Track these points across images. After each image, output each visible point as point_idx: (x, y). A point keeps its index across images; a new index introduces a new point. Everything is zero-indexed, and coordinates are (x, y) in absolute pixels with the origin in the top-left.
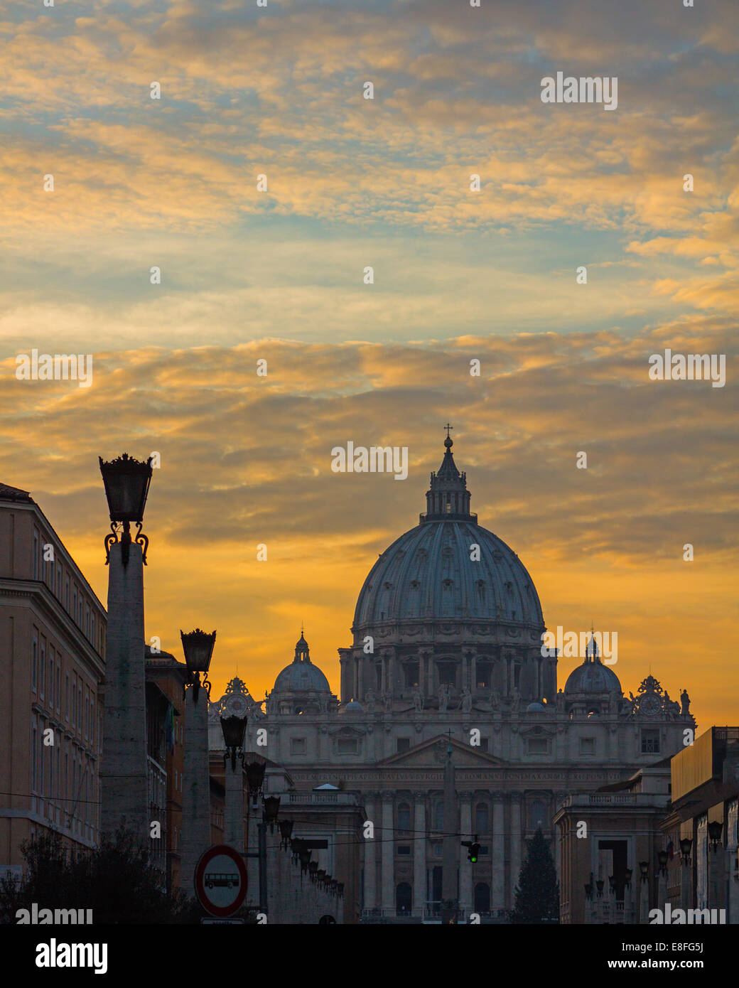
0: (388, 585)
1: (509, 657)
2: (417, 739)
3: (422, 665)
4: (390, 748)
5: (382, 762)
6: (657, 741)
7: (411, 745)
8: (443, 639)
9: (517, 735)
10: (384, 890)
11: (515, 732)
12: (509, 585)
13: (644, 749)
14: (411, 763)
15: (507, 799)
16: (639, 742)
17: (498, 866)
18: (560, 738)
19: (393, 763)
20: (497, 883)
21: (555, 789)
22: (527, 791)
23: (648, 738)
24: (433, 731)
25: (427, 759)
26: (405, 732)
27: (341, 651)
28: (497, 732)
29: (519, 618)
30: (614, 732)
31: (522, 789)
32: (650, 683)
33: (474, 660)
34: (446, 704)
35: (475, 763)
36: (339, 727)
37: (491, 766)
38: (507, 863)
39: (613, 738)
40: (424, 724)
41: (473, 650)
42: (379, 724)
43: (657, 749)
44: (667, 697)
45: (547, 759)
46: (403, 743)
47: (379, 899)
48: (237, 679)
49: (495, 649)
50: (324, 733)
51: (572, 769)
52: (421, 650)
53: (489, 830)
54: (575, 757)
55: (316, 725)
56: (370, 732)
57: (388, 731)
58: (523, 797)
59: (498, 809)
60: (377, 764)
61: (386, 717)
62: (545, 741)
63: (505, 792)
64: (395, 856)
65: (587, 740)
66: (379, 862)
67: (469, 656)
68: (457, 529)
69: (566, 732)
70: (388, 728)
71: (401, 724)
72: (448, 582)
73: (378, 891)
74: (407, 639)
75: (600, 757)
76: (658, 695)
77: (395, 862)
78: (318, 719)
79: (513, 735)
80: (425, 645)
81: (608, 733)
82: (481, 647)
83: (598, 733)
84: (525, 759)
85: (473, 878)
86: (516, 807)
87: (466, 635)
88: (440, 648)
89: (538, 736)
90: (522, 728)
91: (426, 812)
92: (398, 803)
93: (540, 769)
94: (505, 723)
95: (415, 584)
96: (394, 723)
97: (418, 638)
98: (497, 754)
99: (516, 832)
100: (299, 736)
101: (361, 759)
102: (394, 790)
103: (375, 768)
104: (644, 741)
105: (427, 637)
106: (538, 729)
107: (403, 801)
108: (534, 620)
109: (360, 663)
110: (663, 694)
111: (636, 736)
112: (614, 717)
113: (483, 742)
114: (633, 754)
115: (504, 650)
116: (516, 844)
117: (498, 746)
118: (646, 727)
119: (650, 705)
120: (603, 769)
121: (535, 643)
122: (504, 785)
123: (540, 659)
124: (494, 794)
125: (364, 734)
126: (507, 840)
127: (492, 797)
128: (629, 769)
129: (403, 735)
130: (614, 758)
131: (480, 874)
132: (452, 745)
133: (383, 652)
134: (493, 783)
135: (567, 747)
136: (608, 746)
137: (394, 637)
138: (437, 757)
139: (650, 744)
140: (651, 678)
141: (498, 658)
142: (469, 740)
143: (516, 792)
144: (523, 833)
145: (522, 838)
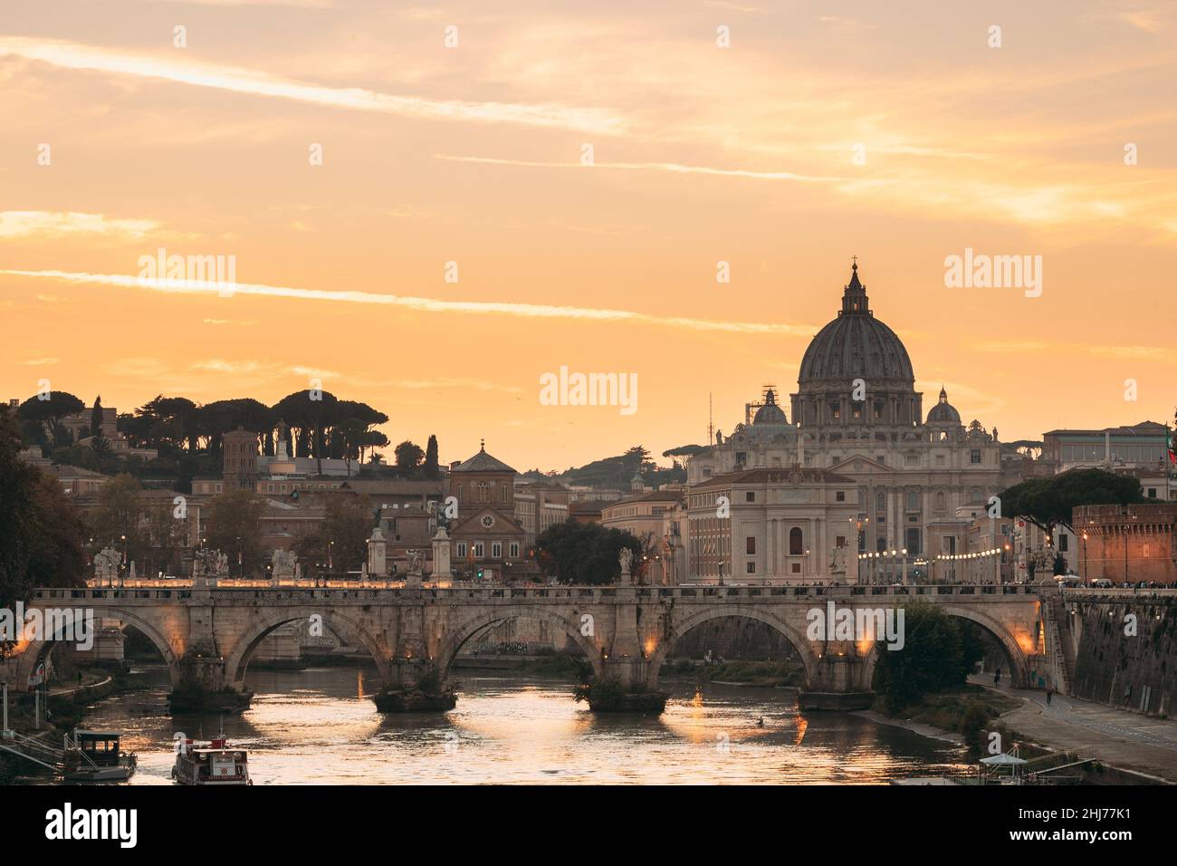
0: (820, 356)
1: (893, 399)
2: (844, 457)
3: (841, 405)
4: (829, 462)
6: (979, 456)
7: (839, 461)
9: (901, 454)
11: (899, 452)
12: (893, 355)
13: (972, 461)
14: (841, 470)
15: (895, 490)
16: (969, 457)
17: (891, 528)
18: (925, 455)
20: (890, 536)
21: (922, 484)
22: (906, 486)
23: (974, 455)
24: (853, 452)
25: (850, 468)
26: (837, 453)
27: (791, 395)
28: (889, 452)
29: (899, 374)
30: (955, 451)
31: (903, 485)
32: (976, 424)
33: (872, 402)
35: (876, 471)
37: (886, 472)
38: (895, 527)
39: (955, 455)
40: (848, 448)
42: (822, 449)
43: (979, 461)
44: (985, 431)
45: (918, 468)
46: (836, 459)
48: (740, 424)
49: (885, 394)
50: (791, 454)
51: (931, 473)
52: (841, 396)
53: (886, 508)
54: (933, 466)
55: (787, 449)
56: (817, 453)
57: (828, 453)
58: (904, 489)
59: (890, 497)
61: (826, 444)
62: (916, 457)
63: (894, 487)
65: (939, 457)
67: (870, 399)
68: (861, 321)
69: (929, 452)
70: (827, 451)
74: (832, 389)
75: (947, 466)
76: (980, 430)
78: (787, 446)
79: (898, 454)
80: (843, 393)
81: (952, 452)
82: (876, 393)
83: (946, 452)
84: (905, 468)
85: (876, 536)
86: (900, 495)
89: (912, 455)
90: (904, 450)
93: (913, 474)
94: (893, 448)
96: (831, 448)
97: (838, 388)
98: (889, 465)
99: (900, 510)
100: (777, 456)
104: (972, 457)
105: (844, 388)
106: (912, 451)
108: (908, 376)
109: (804, 403)
110: (982, 430)
111: (968, 453)
112: (955, 443)
113: (881, 458)
114: (966, 464)
115: (891, 395)
116: (900, 516)
117: (890, 461)
118: (974, 449)
119: (975, 436)
120: (948, 473)
121: (909, 389)
122: (894, 482)
123: (912, 400)
124: (887, 488)
125: (814, 454)
126: (896, 514)
127: (887, 489)
128: (964, 473)
129: (835, 455)
130: (955, 465)
131: (879, 533)
132: (864, 461)
133: (818, 397)
134: (888, 482)
135: (928, 461)
136: (952, 459)
137: (824, 387)
138: (855, 467)
139: (976, 458)
140: (976, 421)
141: (887, 399)
142: (873, 457)
143: (900, 487)
144: (904, 510)
145: (904, 513)
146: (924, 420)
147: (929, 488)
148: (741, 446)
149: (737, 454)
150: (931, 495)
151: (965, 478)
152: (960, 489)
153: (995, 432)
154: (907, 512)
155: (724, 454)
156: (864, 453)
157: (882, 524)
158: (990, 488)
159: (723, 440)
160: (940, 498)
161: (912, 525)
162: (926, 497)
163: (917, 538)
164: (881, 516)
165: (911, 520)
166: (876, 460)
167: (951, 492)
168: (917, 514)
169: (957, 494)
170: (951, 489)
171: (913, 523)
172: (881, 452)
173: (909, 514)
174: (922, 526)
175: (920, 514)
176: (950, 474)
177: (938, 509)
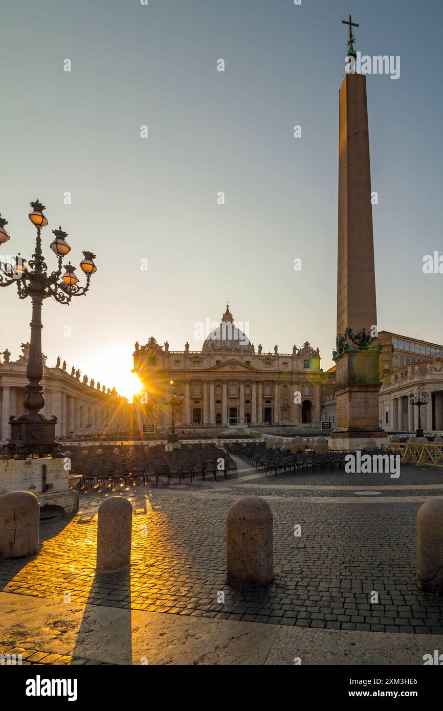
2: (223, 361)
4: (213, 364)
5: (210, 369)
6: (309, 364)
7: (221, 363)
9: (260, 360)
10: (211, 416)
13: (305, 367)
14: (221, 369)
15: (257, 383)
16: (303, 365)
17: (254, 407)
18: (276, 362)
19: (214, 369)
20: (254, 413)
21: (274, 380)
23: (306, 363)
24: (229, 358)
25: (228, 368)
26: (220, 358)
28: (253, 359)
30: (295, 360)
31: (263, 380)
32: (307, 344)
35: (245, 370)
37: (251, 371)
38: (257, 406)
39: (295, 362)
40: (226, 355)
42: (209, 355)
43: (308, 367)
45: (272, 369)
46: (218, 362)
47: (209, 420)
48: (152, 338)
51: (280, 373)
53: (251, 394)
54: (281, 369)
56: (205, 358)
57: (213, 358)
58: (263, 382)
59: (254, 387)
60: (208, 369)
61: (212, 352)
62: (271, 363)
63: (257, 380)
64: (215, 404)
65: (285, 363)
66: (209, 406)
69: (278, 360)
71: (218, 355)
73: (209, 417)
75: (290, 369)
76: (309, 348)
77: (215, 406)
81: (293, 361)
83: (289, 361)
84: (264, 369)
85: (245, 412)
86: (260, 386)
89: (268, 361)
91: (227, 388)
92: (216, 384)
93: (269, 373)
96: (215, 355)
98: (253, 367)
99: (260, 396)
100: (178, 359)
101: (202, 368)
102: (215, 379)
103: (207, 371)
106: (268, 358)
107: (218, 383)
110: (311, 348)
111: (302, 362)
113: (248, 362)
114: (301, 369)
116: (260, 399)
117: (254, 364)
118: (306, 359)
119: (307, 352)
120: (291, 373)
122: (257, 378)
124: (253, 381)
125: (203, 359)
126: (257, 399)
127: (251, 382)
128: (299, 373)
129: (218, 359)
130: (295, 369)
131: (247, 410)
132: (237, 363)
134: (252, 377)
135: (278, 366)
136: (292, 365)
138: (231, 367)
139: (307, 365)
140: (307, 342)
142: (243, 361)
143: (260, 381)
144: (263, 395)
145: (263, 397)
147: (279, 382)
149: (150, 358)
150: (280, 387)
151: (300, 376)
152: (298, 383)
153: (318, 349)
156: (237, 358)
157: (248, 404)
159: (140, 348)
160: (285, 389)
161: (268, 405)
162: (276, 387)
163: (270, 414)
164: (248, 399)
166: (245, 363)
167: (292, 384)
168: (271, 398)
169: (296, 386)
170: (292, 383)
172: (248, 358)
173: (266, 398)
174: (274, 406)
175: (273, 398)
176: (292, 373)
177: (284, 396)
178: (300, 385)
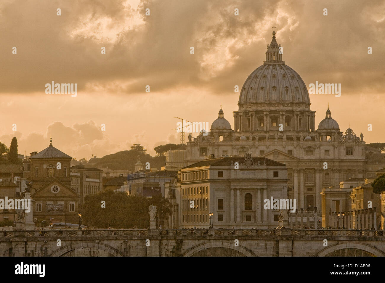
0: (252, 88)
1: (297, 115)
2: (267, 151)
3: (265, 118)
4: (258, 154)
6: (352, 151)
7: (265, 153)
8: (273, 108)
9: (302, 149)
11: (301, 148)
12: (297, 88)
13: (347, 154)
15: (299, 171)
16: (345, 152)
18: (318, 150)
21: (316, 168)
22: (306, 169)
23: (349, 149)
24: (272, 148)
25: (271, 158)
26: (263, 148)
27: (234, 112)
28: (295, 148)
29: (301, 100)
30: (336, 148)
31: (304, 168)
32: (349, 131)
33: (284, 116)
34: (277, 138)
36: (239, 147)
37: (293, 160)
38: (299, 194)
39: (336, 150)
40: (269, 145)
41: (284, 113)
42: (254, 145)
43: (352, 154)
44: (355, 136)
45: (312, 158)
49: (292, 112)
50: (234, 148)
51: (321, 161)
52: (265, 113)
54: (322, 157)
55: (232, 146)
56: (251, 148)
57: (257, 148)
58: (304, 171)
59: (296, 175)
61: (256, 143)
62: (312, 151)
63: (298, 169)
65: (327, 151)
67: (283, 115)
68: (278, 66)
69: (320, 148)
70: (257, 147)
72: (274, 87)
74: (259, 109)
75: (331, 157)
76: (352, 135)
78: (232, 143)
79: (301, 149)
80: (266, 111)
81: (334, 148)
82: (287, 112)
83: (330, 148)
84: (305, 158)
86: (302, 175)
87: (282, 107)
88: (271, 112)
89: (310, 150)
90: (304, 146)
93: (310, 161)
94: (298, 145)
95: (262, 88)
96: (259, 145)
97: (263, 108)
98: (295, 156)
99: (302, 184)
100: (225, 150)
104: (347, 151)
105: (267, 108)
106: (309, 147)
108: (307, 101)
109: (242, 117)
110: (354, 134)
111: (344, 149)
112: (336, 143)
113: (290, 152)
114: (343, 156)
115: (295, 113)
116: (302, 187)
117: (295, 153)
118: (348, 146)
119: (349, 138)
121: (307, 109)
122: (298, 167)
123: (309, 116)
125: (248, 149)
126: (299, 186)
127: (294, 171)
128: (342, 161)
129: (262, 149)
130: (337, 157)
132: (279, 153)
133: (250, 113)
134: (294, 166)
135: (320, 153)
136: (334, 153)
137: (254, 108)
138: (274, 157)
139: (349, 152)
140: (349, 129)
141: (293, 115)
142: (285, 151)
143: (302, 169)
144: (305, 184)
145: (304, 185)
146: (316, 128)
147: (320, 170)
148: (204, 143)
149: (201, 148)
150: (321, 175)
151: (343, 164)
152: (339, 171)
154: (306, 185)
155: (193, 148)
156: (280, 148)
158: (358, 170)
159: (193, 139)
160: (327, 176)
162: (318, 175)
163: (312, 202)
164: (290, 187)
165: (309, 190)
166: (287, 152)
167: (334, 173)
168: (313, 186)
169: (338, 174)
170: (333, 171)
171: (310, 192)
172: (290, 148)
174: (316, 194)
175: (315, 186)
176: (334, 162)
177: (326, 183)
178: (342, 172)
